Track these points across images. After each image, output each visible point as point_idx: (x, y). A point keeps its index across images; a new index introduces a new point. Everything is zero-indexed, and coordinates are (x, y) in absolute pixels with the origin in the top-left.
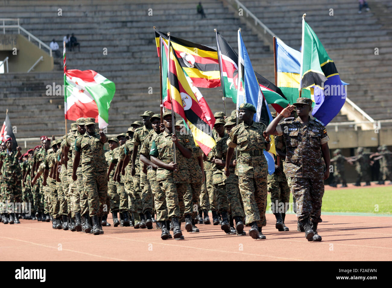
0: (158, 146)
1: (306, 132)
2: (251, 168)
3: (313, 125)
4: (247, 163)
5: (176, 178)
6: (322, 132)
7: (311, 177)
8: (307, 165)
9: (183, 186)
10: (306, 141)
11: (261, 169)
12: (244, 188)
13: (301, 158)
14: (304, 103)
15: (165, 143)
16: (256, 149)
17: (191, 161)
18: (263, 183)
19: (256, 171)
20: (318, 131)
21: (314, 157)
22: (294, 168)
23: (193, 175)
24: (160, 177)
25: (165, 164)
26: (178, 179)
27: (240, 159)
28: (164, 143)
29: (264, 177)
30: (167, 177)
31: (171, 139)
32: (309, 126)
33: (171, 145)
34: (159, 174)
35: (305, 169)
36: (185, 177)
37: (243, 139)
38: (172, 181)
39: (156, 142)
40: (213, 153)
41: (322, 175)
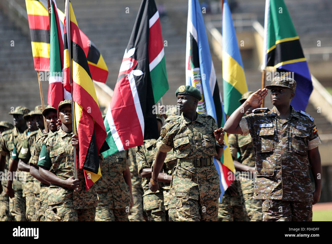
0: (51, 153)
1: (286, 129)
2: (194, 184)
3: (296, 119)
4: (189, 177)
5: (77, 201)
6: (311, 131)
7: (295, 198)
8: (289, 180)
9: (88, 213)
10: (287, 144)
11: (209, 186)
12: (184, 215)
13: (279, 169)
14: (283, 86)
15: (62, 148)
16: (204, 157)
17: (115, 177)
18: (212, 207)
19: (203, 189)
20: (305, 129)
21: (299, 169)
22: (269, 185)
23: (115, 197)
24: (54, 200)
25: (61, 180)
26: (81, 203)
27: (178, 170)
28: (60, 149)
29: (214, 199)
30: (64, 200)
31: (70, 142)
32: (290, 121)
33: (71, 151)
34: (52, 195)
35: (286, 186)
36: (91, 200)
37: (183, 140)
38: (72, 205)
39: (48, 146)
40: (143, 162)
41: (311, 196)
